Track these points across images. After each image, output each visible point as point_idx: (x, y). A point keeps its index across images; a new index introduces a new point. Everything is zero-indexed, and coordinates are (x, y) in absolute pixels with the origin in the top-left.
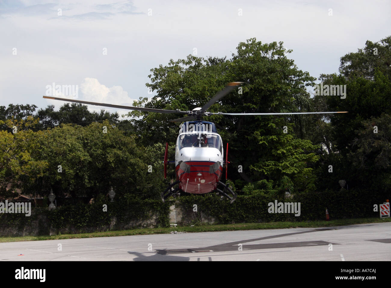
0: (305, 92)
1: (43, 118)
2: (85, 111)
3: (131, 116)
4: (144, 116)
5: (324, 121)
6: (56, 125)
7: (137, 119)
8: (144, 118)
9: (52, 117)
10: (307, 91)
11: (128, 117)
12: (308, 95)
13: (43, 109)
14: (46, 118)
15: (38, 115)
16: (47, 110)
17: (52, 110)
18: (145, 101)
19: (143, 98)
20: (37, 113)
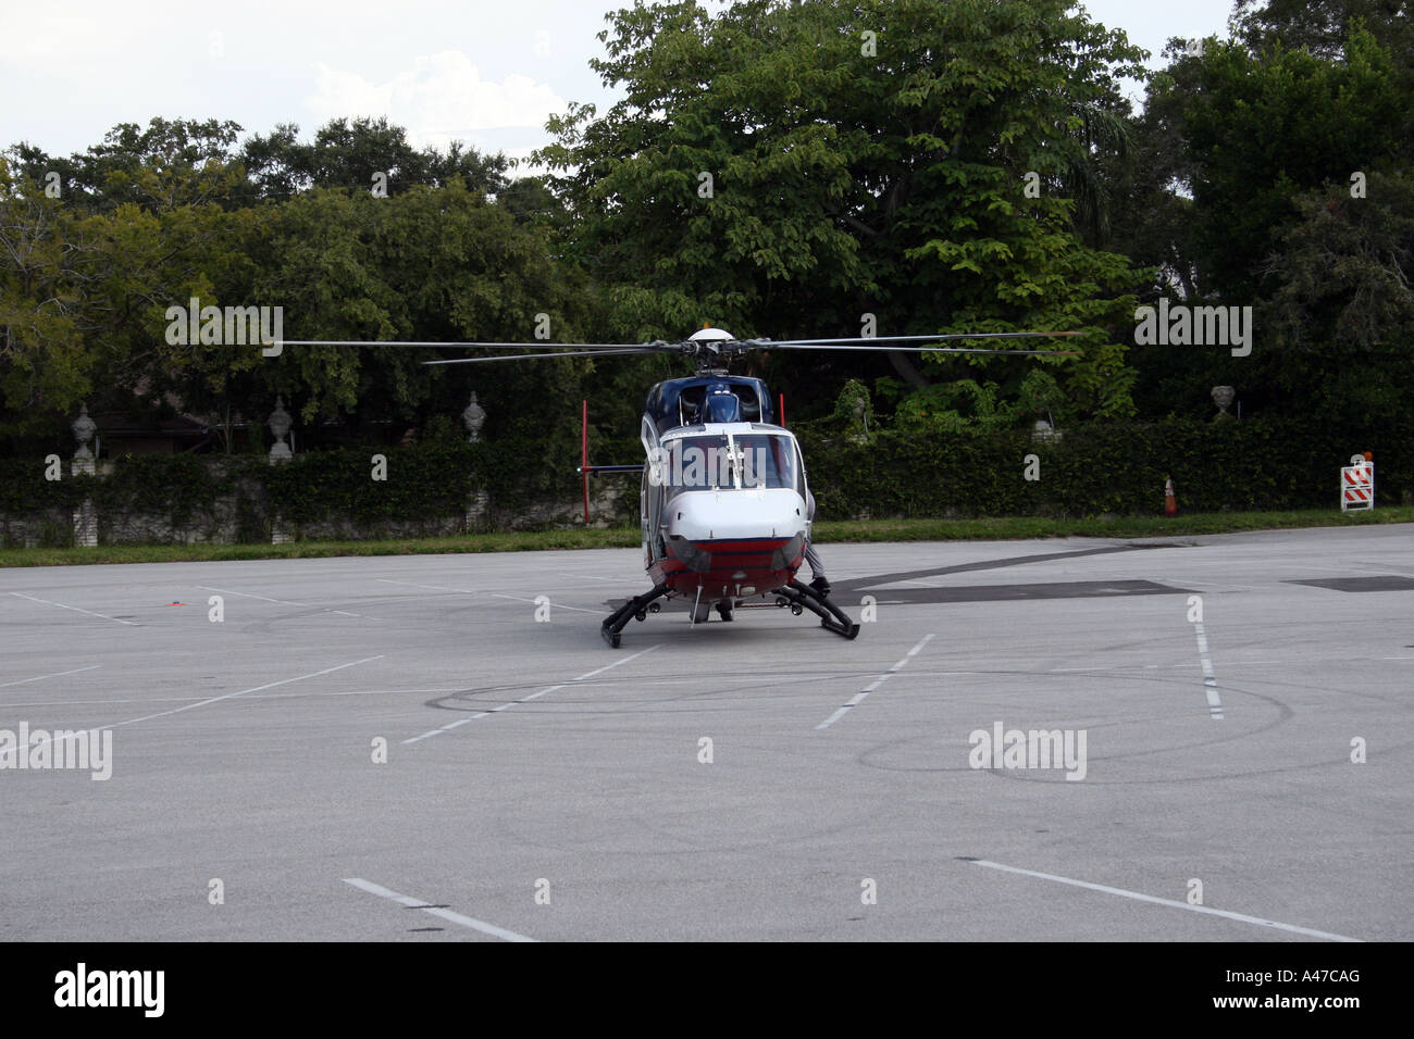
0: (1116, 97)
1: (262, 166)
2: (397, 145)
3: (540, 163)
4: (583, 168)
5: (1174, 192)
6: (304, 188)
7: (559, 173)
8: (581, 174)
9: (288, 162)
10: (1123, 94)
11: (532, 165)
12: (1126, 107)
13: (261, 136)
14: (270, 165)
15: (246, 155)
16: (275, 139)
17: (291, 139)
18: (588, 116)
19: (581, 106)
20: (243, 148)
